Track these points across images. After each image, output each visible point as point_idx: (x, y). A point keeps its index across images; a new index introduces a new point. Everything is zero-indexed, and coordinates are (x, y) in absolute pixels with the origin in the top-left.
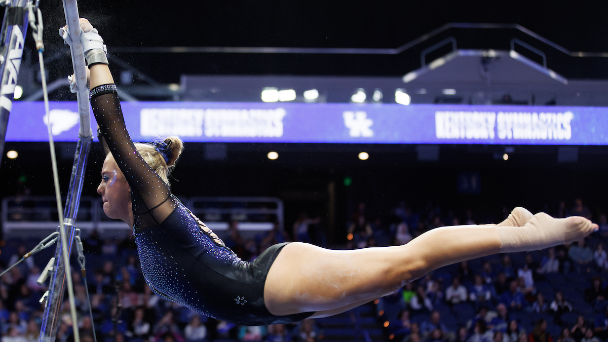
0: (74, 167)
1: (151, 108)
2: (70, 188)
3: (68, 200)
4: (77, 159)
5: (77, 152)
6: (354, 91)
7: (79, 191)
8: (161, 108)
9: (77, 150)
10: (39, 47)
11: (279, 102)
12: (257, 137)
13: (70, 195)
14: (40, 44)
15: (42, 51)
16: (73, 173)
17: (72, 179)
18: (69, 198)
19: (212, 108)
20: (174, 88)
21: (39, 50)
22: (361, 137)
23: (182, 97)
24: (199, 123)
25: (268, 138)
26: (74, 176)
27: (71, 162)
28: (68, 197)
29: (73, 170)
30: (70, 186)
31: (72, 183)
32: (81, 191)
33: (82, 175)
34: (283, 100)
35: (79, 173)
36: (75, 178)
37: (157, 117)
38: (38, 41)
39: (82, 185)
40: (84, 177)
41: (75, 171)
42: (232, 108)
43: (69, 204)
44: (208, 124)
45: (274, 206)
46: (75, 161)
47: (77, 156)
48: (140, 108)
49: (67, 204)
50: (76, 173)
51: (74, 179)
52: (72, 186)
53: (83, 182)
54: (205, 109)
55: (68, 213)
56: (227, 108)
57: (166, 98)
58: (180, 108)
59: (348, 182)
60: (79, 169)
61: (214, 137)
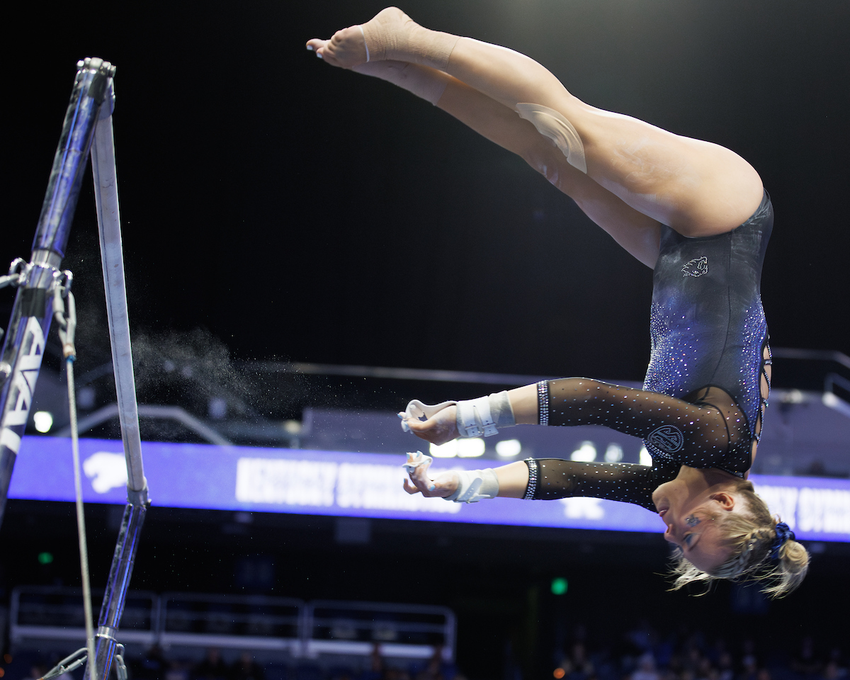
0: (118, 547)
1: (254, 457)
2: (110, 580)
3: (106, 598)
4: (123, 534)
5: (123, 522)
6: (575, 446)
7: (125, 583)
8: (269, 457)
9: (124, 520)
10: (69, 353)
11: (457, 457)
12: (419, 512)
13: (110, 591)
14: (69, 349)
15: (71, 360)
16: (116, 556)
17: (113, 565)
18: (109, 596)
19: (352, 462)
20: (292, 427)
21: (68, 358)
22: (583, 519)
23: (306, 443)
24: (329, 485)
25: (437, 513)
26: (118, 560)
27: (114, 537)
28: (106, 593)
29: (117, 551)
30: (111, 576)
31: (114, 572)
32: (128, 584)
33: (129, 559)
34: (464, 454)
35: (125, 557)
36: (120, 563)
37: (263, 472)
38: (67, 344)
39: (130, 575)
40: (132, 562)
41: (119, 552)
42: (382, 463)
43: (107, 604)
44: (344, 486)
45: (441, 620)
46: (119, 537)
47: (123, 529)
48: (238, 457)
49: (104, 604)
50: (120, 557)
51: (117, 565)
52: (114, 576)
53: (131, 570)
54: (339, 463)
55: (106, 618)
56: (374, 463)
57: (279, 443)
58: (300, 459)
59: (559, 587)
60: (126, 550)
61: (351, 508)
